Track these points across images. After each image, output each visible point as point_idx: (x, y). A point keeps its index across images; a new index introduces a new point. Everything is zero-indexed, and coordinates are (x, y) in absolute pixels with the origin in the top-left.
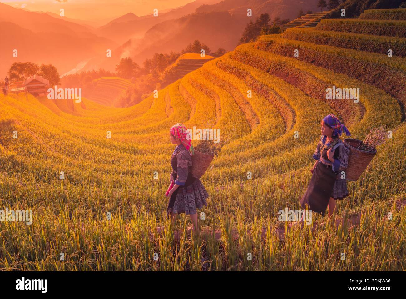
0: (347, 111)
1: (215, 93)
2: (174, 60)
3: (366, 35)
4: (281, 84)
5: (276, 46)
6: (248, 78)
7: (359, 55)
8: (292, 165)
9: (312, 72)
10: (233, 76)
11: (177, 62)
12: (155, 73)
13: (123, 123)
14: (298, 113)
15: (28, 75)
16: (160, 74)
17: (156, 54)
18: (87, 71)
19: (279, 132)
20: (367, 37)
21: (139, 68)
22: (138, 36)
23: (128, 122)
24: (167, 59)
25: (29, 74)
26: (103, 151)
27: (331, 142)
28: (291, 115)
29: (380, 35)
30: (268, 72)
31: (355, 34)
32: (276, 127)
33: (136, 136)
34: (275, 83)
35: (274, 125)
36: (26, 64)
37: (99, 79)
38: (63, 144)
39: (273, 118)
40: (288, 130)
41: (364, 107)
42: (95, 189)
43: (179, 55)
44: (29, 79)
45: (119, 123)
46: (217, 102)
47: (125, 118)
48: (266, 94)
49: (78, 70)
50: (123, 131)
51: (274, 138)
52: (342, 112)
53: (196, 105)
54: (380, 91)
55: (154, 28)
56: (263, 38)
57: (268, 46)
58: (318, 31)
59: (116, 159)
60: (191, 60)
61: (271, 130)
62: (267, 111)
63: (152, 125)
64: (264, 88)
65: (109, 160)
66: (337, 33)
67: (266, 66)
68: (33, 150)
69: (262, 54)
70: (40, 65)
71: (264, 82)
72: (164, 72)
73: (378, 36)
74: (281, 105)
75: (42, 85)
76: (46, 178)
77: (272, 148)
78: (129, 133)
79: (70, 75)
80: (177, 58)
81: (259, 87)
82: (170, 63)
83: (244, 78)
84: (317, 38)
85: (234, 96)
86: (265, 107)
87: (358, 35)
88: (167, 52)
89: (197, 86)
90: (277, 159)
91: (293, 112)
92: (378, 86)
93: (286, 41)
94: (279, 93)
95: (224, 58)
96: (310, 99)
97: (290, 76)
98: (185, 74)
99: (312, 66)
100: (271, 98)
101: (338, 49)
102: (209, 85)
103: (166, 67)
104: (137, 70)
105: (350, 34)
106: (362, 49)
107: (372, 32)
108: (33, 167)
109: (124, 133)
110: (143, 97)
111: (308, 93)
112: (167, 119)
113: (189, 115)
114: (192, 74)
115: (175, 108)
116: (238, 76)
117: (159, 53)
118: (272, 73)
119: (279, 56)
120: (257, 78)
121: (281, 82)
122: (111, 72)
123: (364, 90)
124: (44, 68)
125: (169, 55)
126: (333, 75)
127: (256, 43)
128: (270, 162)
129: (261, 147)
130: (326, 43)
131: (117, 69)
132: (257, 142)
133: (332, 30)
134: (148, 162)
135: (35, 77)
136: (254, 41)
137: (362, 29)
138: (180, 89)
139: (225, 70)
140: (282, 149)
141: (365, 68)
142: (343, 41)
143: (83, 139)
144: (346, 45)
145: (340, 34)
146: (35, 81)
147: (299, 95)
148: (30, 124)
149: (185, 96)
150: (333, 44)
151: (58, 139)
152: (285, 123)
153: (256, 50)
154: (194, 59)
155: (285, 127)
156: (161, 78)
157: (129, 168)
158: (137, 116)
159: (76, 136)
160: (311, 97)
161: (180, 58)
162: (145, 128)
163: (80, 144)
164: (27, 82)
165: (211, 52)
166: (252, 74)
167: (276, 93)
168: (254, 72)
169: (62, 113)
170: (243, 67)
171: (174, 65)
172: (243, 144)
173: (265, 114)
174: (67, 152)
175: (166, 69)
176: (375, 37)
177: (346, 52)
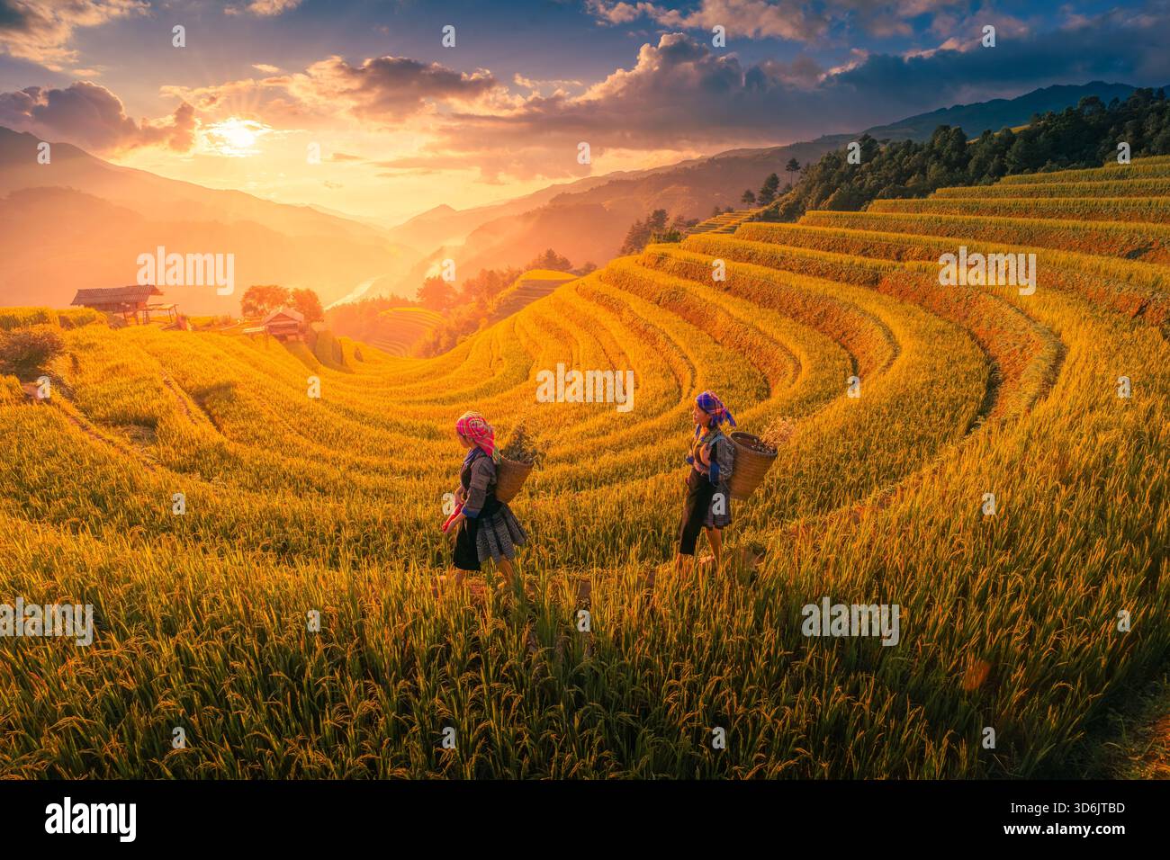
0: (775, 370)
1: (571, 336)
2: (512, 280)
3: (808, 250)
4: (677, 324)
5: (671, 263)
6: (625, 313)
7: (797, 281)
8: (675, 461)
9: (725, 305)
10: (602, 310)
11: (517, 284)
12: (481, 301)
13: (419, 385)
14: (699, 372)
15: (272, 306)
16: (489, 303)
17: (483, 271)
18: (370, 298)
19: (670, 403)
20: (809, 252)
21: (455, 294)
22: (456, 242)
23: (427, 384)
24: (501, 278)
25: (272, 304)
26: (376, 433)
27: (707, 435)
28: (689, 374)
29: (829, 250)
30: (658, 303)
31: (792, 248)
32: (666, 394)
33: (437, 407)
34: (668, 322)
35: (662, 391)
36: (269, 288)
37: (390, 311)
38: (314, 421)
39: (661, 380)
40: (683, 400)
41: (800, 364)
42: (331, 505)
43: (520, 272)
44: (273, 313)
45: (413, 386)
46: (575, 352)
47: (424, 376)
48: (652, 340)
49: (356, 296)
50: (417, 398)
51: (659, 413)
52: (768, 370)
53: (540, 357)
54: (826, 338)
55: (482, 228)
56: (652, 248)
57: (658, 262)
58: (736, 241)
59: (397, 448)
60: (540, 281)
61: (656, 400)
62: (653, 368)
63: (466, 389)
64: (650, 330)
65: (386, 448)
66: (765, 245)
67: (655, 294)
68: (262, 432)
69: (649, 274)
70: (291, 290)
71: (651, 320)
72: (495, 300)
73: (824, 253)
74: (676, 358)
75: (292, 322)
76: (269, 481)
77: (652, 430)
78: (427, 401)
79: (344, 305)
80: (518, 276)
81: (642, 328)
82: (506, 285)
83: (619, 312)
84: (735, 250)
85: (603, 341)
86: (650, 362)
87: (796, 249)
88: (502, 267)
89: (543, 324)
90: (652, 451)
91: (693, 370)
92: (823, 331)
93: (687, 254)
94: (673, 338)
95: (590, 281)
96: (720, 349)
97: (692, 311)
98: (528, 303)
99: (726, 296)
100: (660, 346)
101: (765, 271)
102: (562, 323)
103: (498, 292)
104: (451, 297)
105: (784, 248)
106: (801, 272)
107: (816, 247)
108: (251, 462)
109: (419, 403)
110: (458, 341)
111: (719, 339)
112: (493, 378)
113: (528, 371)
114: (538, 306)
115: (505, 361)
116: (611, 309)
117: (488, 269)
118: (665, 306)
119: (676, 278)
120: (639, 314)
121: (676, 319)
122: (409, 300)
123: (801, 337)
124: (297, 295)
125: (505, 272)
126: (757, 311)
127: (640, 257)
128: (639, 455)
129: (634, 429)
130: (749, 259)
131: (418, 295)
132: (633, 419)
133: (758, 240)
134: (449, 453)
135: (280, 309)
136: (638, 252)
137: (801, 240)
138: (516, 329)
139: (590, 299)
140: (669, 432)
141: (804, 302)
142: (773, 258)
143: (350, 414)
144: (779, 264)
145: (769, 247)
146: (281, 316)
147: (704, 342)
148: (263, 388)
149: (524, 341)
150: (759, 262)
151: (306, 414)
152: (680, 387)
153: (641, 268)
154: (546, 278)
155: (680, 393)
156: (490, 310)
157: (413, 463)
158: (444, 373)
159: (337, 409)
160: (723, 346)
161: (522, 277)
162: (453, 393)
163: (340, 422)
164: (269, 318)
165: (574, 268)
166: (633, 306)
167: (669, 338)
168: (635, 303)
169: (322, 368)
170: (618, 294)
171: (513, 288)
172: (608, 422)
173: (649, 372)
174: (318, 434)
175: (500, 295)
176: (820, 253)
177: (777, 274)
